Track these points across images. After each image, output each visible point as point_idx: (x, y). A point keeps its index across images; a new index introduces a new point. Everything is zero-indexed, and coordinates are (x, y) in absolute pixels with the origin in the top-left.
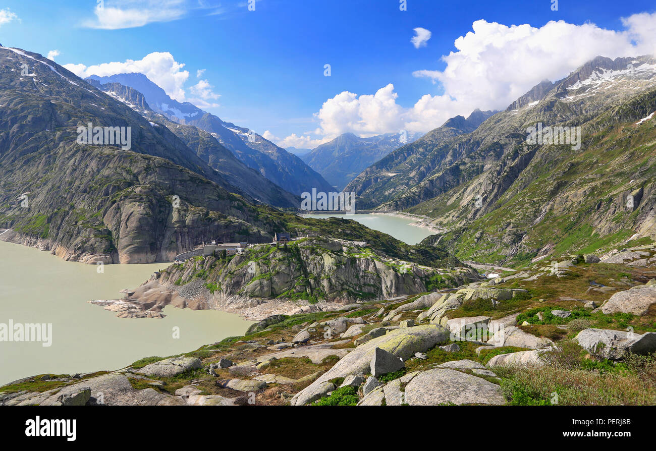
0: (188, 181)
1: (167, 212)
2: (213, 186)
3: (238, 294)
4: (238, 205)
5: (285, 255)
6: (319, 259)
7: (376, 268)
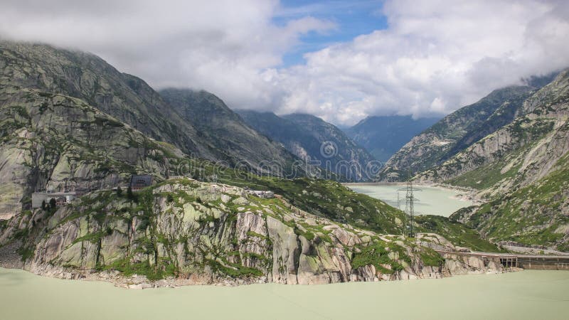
0: (92, 122)
1: (54, 161)
2: (125, 129)
3: (50, 262)
4: (157, 154)
5: (128, 205)
6: (177, 213)
7: (267, 228)
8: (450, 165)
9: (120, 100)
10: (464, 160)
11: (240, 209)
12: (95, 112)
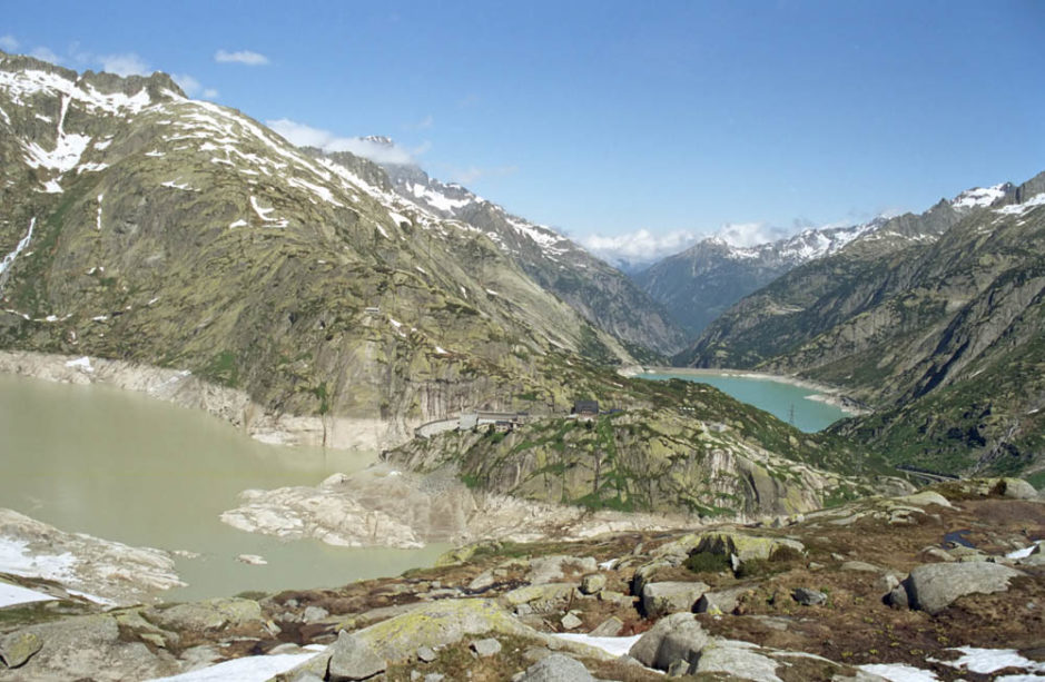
0: (443, 308)
3: (509, 494)
4: (521, 350)
5: (589, 436)
6: (644, 448)
7: (738, 467)
8: (810, 351)
9: (410, 257)
10: (828, 346)
11: (708, 445)
12: (444, 296)
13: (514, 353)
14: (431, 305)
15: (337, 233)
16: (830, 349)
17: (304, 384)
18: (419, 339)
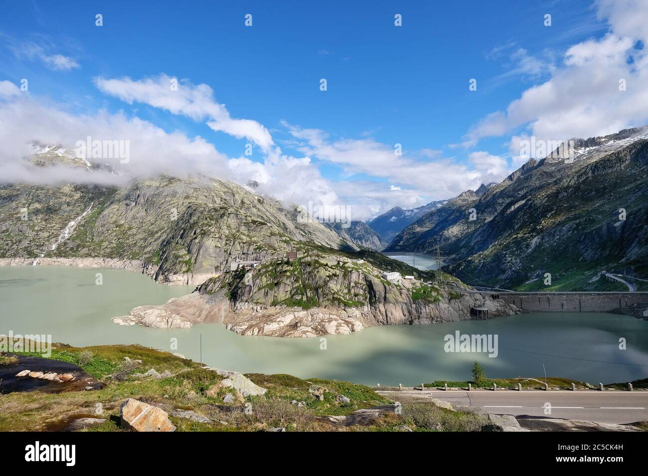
0: (250, 223)
2: (268, 226)
3: (246, 301)
5: (288, 268)
6: (316, 272)
7: (366, 279)
8: (430, 242)
11: (350, 269)
12: (251, 217)
13: (282, 241)
14: (245, 221)
15: (221, 201)
16: (439, 241)
17: (180, 259)
18: (237, 236)
